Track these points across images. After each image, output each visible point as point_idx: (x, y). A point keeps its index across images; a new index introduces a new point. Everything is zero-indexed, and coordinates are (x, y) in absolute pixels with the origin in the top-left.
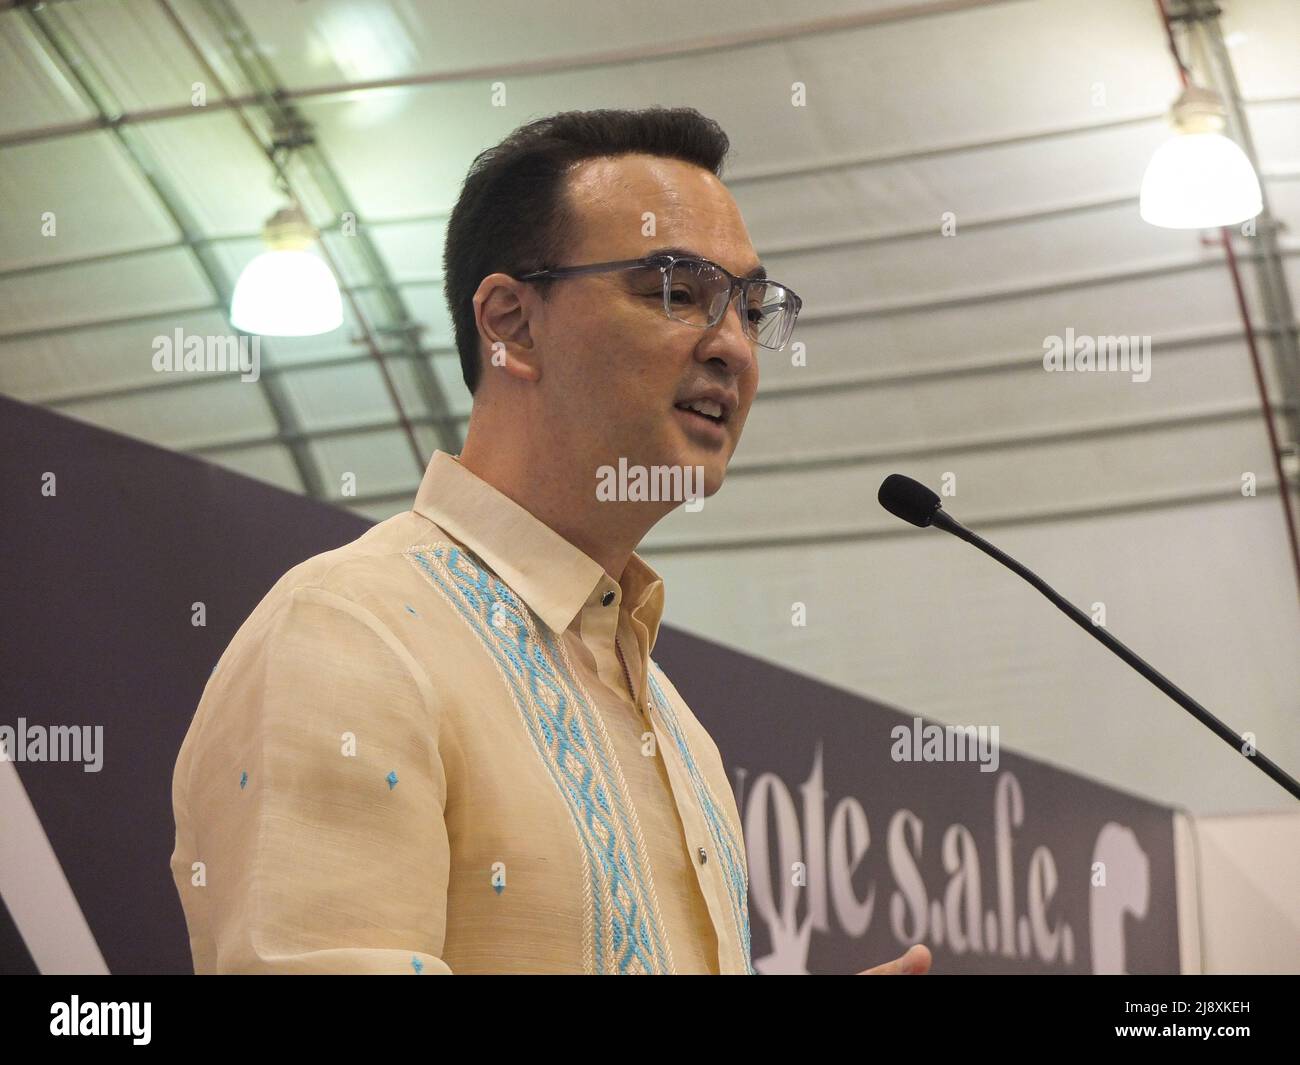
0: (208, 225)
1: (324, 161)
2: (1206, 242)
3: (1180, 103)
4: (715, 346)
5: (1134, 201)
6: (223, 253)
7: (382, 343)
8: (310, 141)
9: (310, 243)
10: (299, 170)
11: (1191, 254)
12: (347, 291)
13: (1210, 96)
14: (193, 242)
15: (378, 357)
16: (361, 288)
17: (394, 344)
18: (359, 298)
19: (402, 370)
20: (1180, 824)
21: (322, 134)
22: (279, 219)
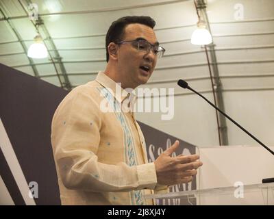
0: (23, 38)
1: (45, 27)
2: (202, 48)
3: (198, 23)
4: (147, 56)
5: (190, 40)
6: (26, 43)
7: (54, 60)
8: (43, 24)
9: (42, 42)
10: (40, 29)
11: (199, 50)
12: (48, 51)
13: (204, 22)
14: (20, 41)
15: (54, 63)
16: (51, 51)
17: (57, 61)
18: (51, 52)
19: (58, 65)
20: (196, 148)
21: (45, 22)
22: (37, 37)
